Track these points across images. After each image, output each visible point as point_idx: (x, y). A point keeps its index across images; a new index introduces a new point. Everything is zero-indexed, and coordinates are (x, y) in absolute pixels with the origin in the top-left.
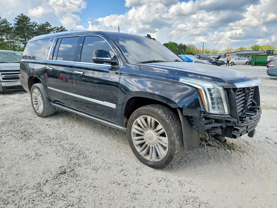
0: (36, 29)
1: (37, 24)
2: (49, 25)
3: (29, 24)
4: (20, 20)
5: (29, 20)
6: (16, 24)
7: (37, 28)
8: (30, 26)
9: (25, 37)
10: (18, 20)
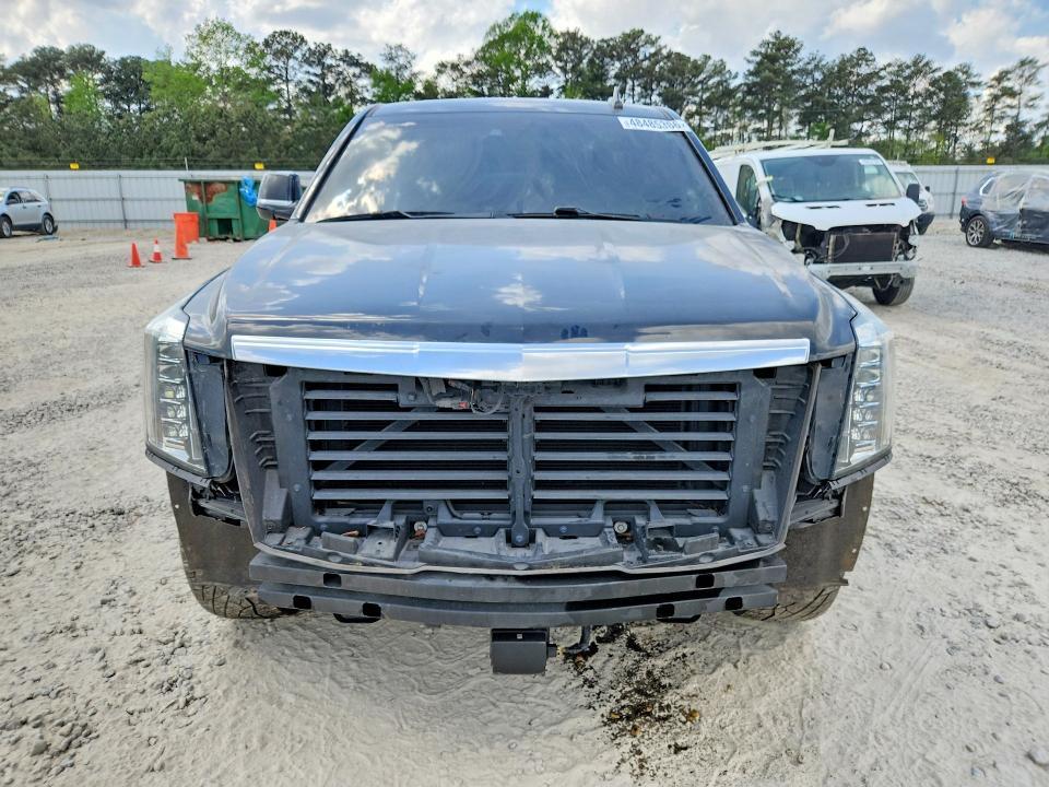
0: (813, 84)
1: (824, 63)
2: (867, 61)
3: (792, 65)
4: (766, 56)
5: (798, 50)
6: (751, 74)
7: (818, 76)
8: (794, 72)
9: (770, 116)
10: (758, 59)
